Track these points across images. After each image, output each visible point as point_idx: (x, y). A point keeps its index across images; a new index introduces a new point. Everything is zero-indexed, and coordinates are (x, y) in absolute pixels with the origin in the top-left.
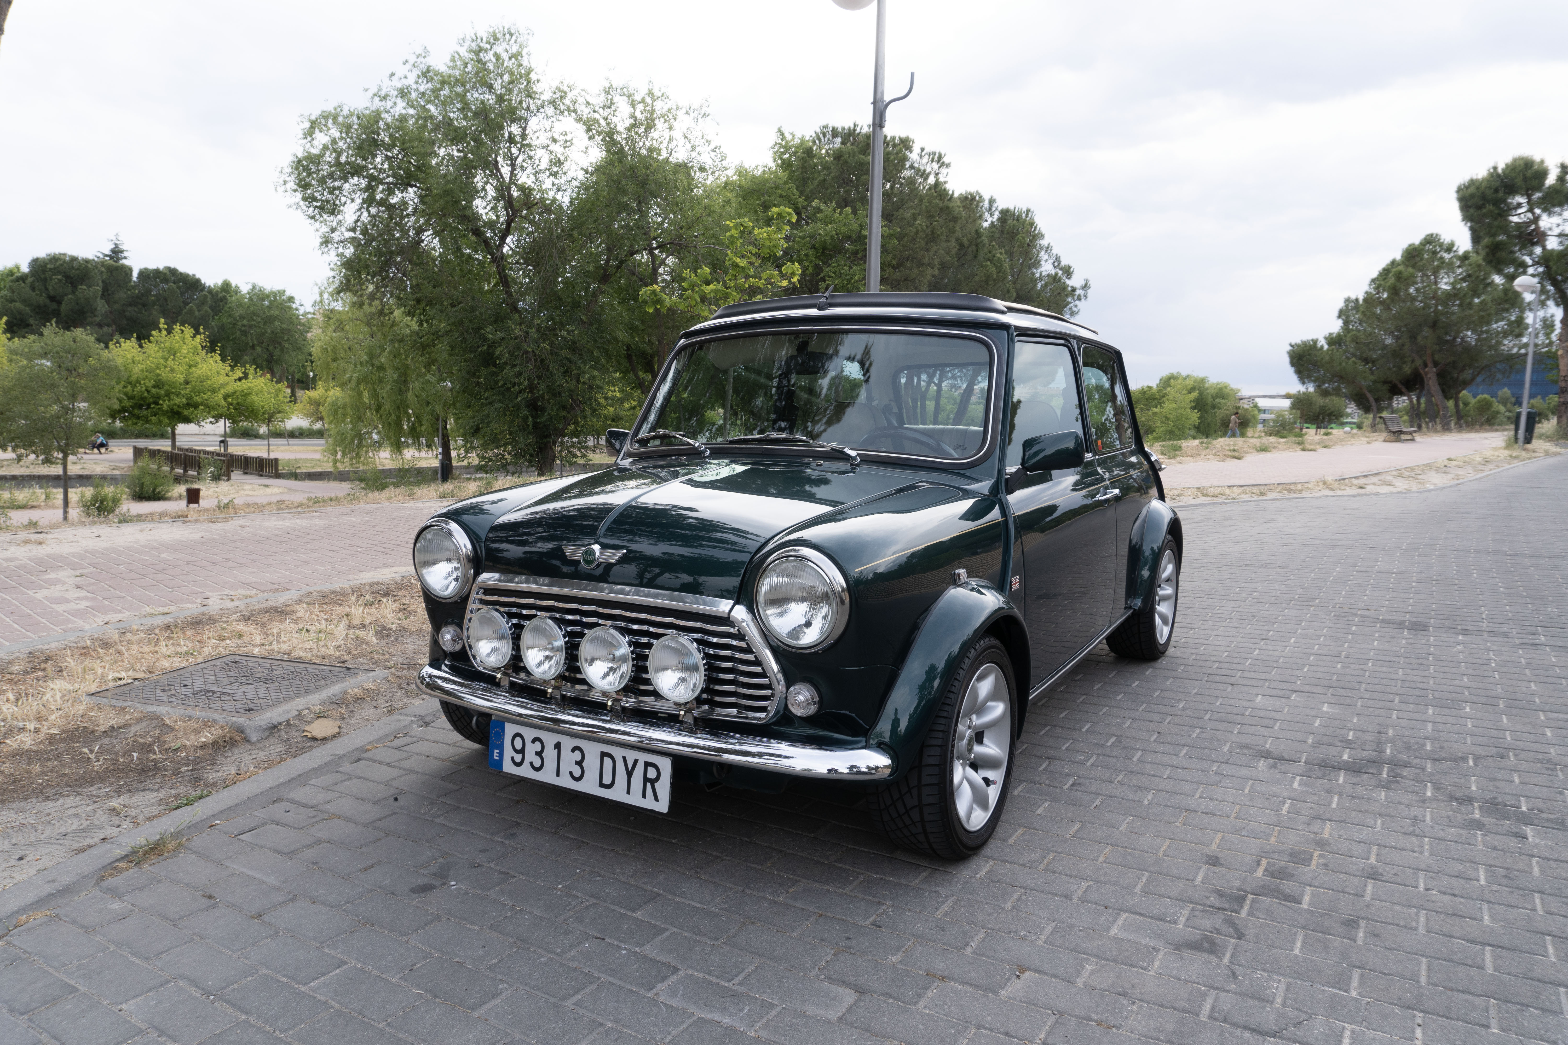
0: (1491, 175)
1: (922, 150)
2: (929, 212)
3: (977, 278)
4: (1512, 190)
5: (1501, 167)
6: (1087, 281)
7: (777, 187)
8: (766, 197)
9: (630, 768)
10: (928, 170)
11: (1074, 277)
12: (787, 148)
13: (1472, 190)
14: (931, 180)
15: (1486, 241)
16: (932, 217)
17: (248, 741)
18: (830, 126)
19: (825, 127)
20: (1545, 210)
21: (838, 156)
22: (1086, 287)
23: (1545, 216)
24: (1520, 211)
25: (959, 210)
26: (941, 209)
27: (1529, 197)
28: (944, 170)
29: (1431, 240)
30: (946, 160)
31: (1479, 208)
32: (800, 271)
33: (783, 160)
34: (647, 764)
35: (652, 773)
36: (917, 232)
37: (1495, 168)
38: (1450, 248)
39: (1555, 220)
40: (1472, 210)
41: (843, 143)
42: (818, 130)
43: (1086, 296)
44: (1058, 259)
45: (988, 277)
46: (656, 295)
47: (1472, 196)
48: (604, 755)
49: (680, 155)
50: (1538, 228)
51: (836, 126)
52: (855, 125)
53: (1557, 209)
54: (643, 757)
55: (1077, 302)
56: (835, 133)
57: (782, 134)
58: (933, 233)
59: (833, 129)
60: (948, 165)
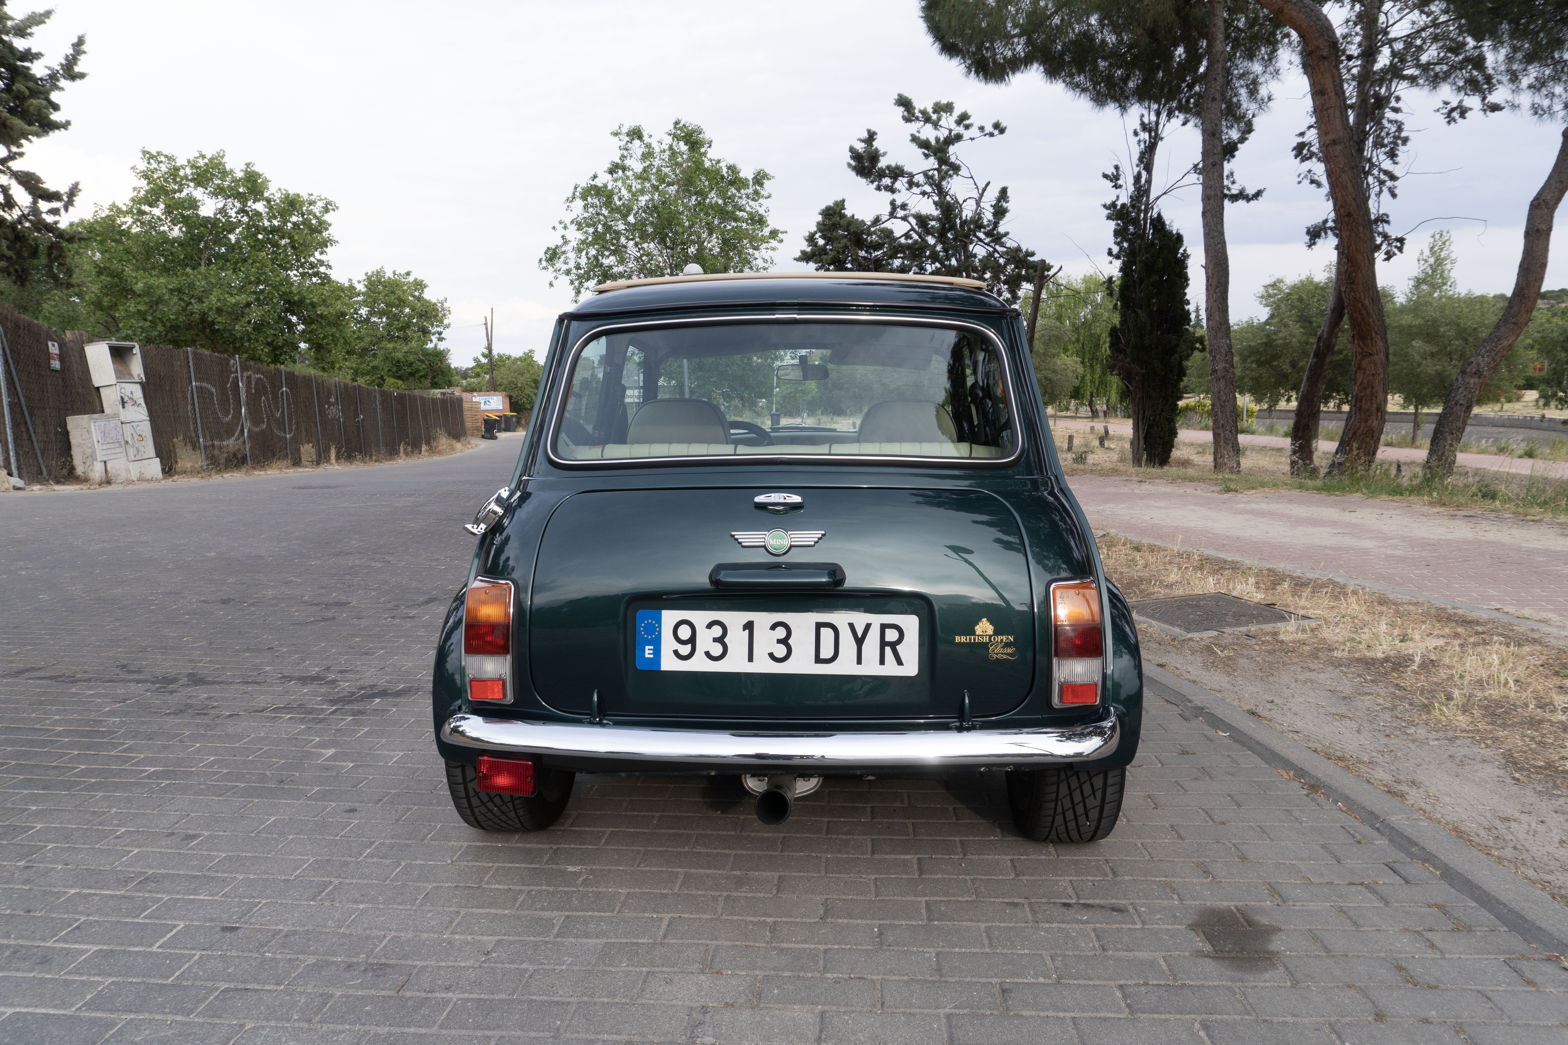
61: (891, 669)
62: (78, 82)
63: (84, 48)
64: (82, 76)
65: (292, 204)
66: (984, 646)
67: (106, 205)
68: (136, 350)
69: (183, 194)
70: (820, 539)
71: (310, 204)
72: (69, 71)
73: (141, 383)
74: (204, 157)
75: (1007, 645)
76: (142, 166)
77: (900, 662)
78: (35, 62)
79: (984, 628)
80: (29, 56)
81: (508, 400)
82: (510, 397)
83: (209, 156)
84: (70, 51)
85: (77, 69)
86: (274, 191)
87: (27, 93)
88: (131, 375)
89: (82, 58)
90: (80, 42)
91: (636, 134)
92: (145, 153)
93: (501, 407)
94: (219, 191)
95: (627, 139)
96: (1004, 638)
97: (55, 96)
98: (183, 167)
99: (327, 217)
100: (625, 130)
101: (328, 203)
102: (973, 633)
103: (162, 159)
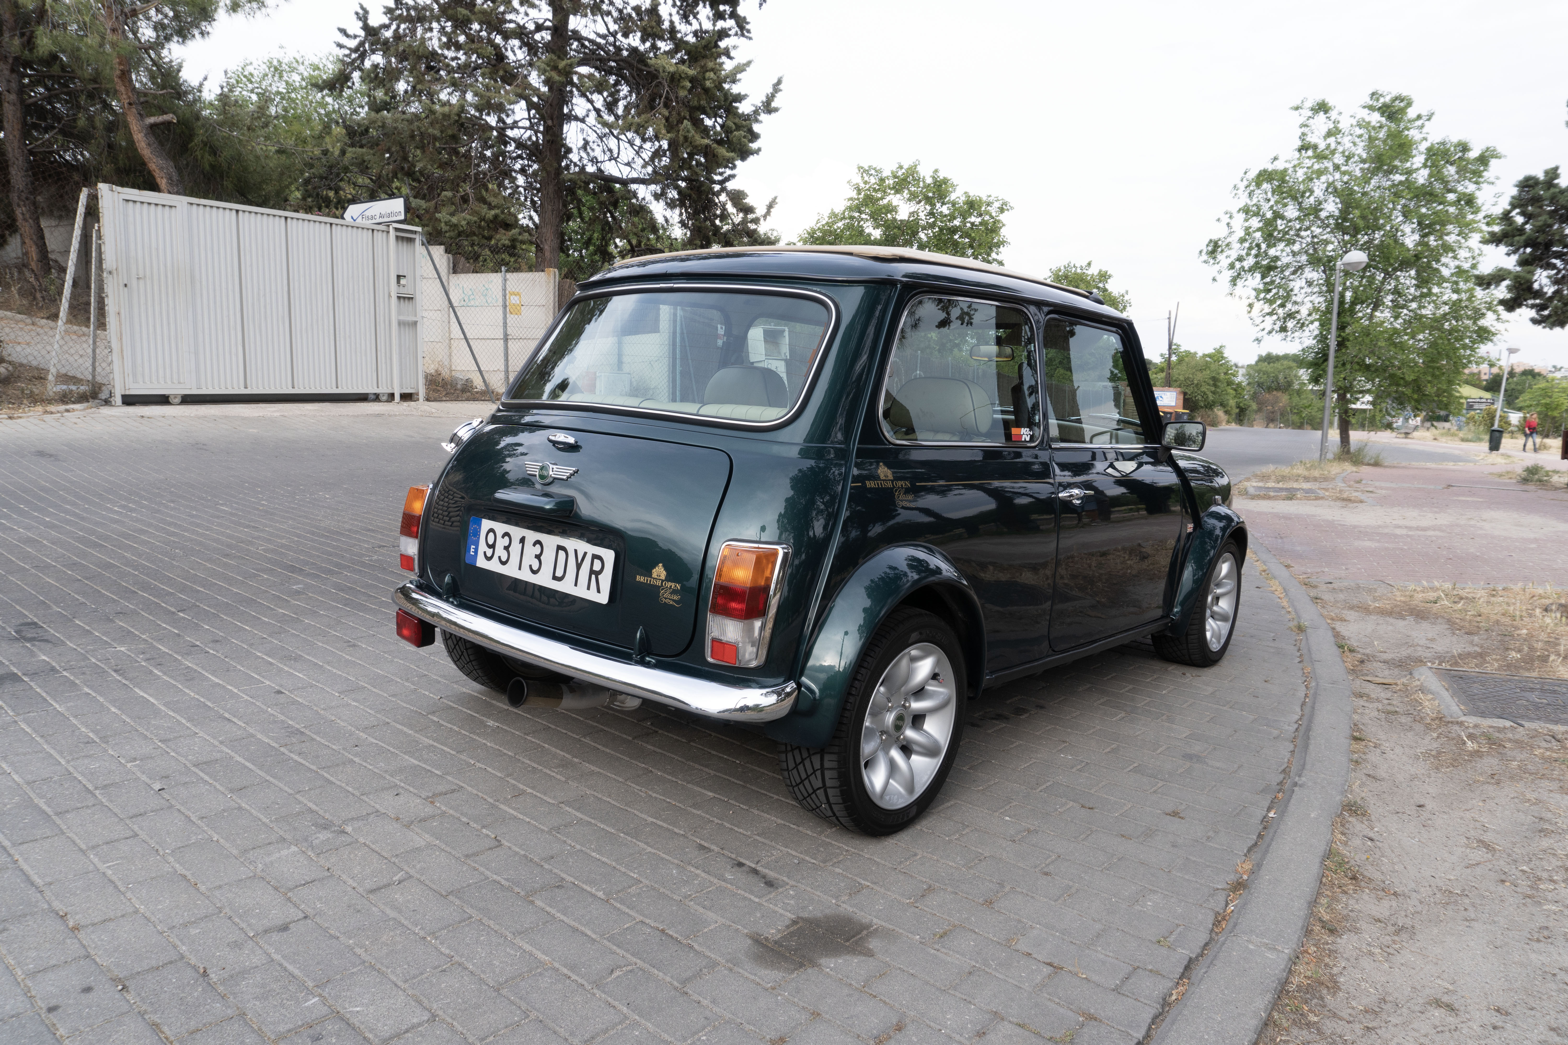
61: (592, 596)
62: (773, 115)
63: (781, 87)
64: (776, 110)
65: (972, 205)
66: (657, 588)
67: (826, 214)
68: (786, 334)
69: (885, 201)
70: (572, 475)
71: (988, 205)
72: (768, 107)
73: (786, 360)
74: (901, 167)
75: (674, 592)
76: (857, 179)
77: (599, 591)
78: (743, 102)
79: (659, 572)
80: (739, 98)
81: (1182, 397)
82: (1185, 394)
83: (906, 166)
84: (771, 90)
85: (773, 105)
86: (957, 195)
87: (734, 127)
88: (779, 353)
89: (778, 95)
90: (779, 82)
91: (1322, 107)
92: (860, 168)
93: (1173, 404)
94: (913, 197)
95: (1310, 113)
96: (673, 585)
97: (756, 128)
98: (888, 178)
99: (1002, 217)
100: (1309, 104)
101: (1005, 204)
102: (650, 576)
103: (873, 172)
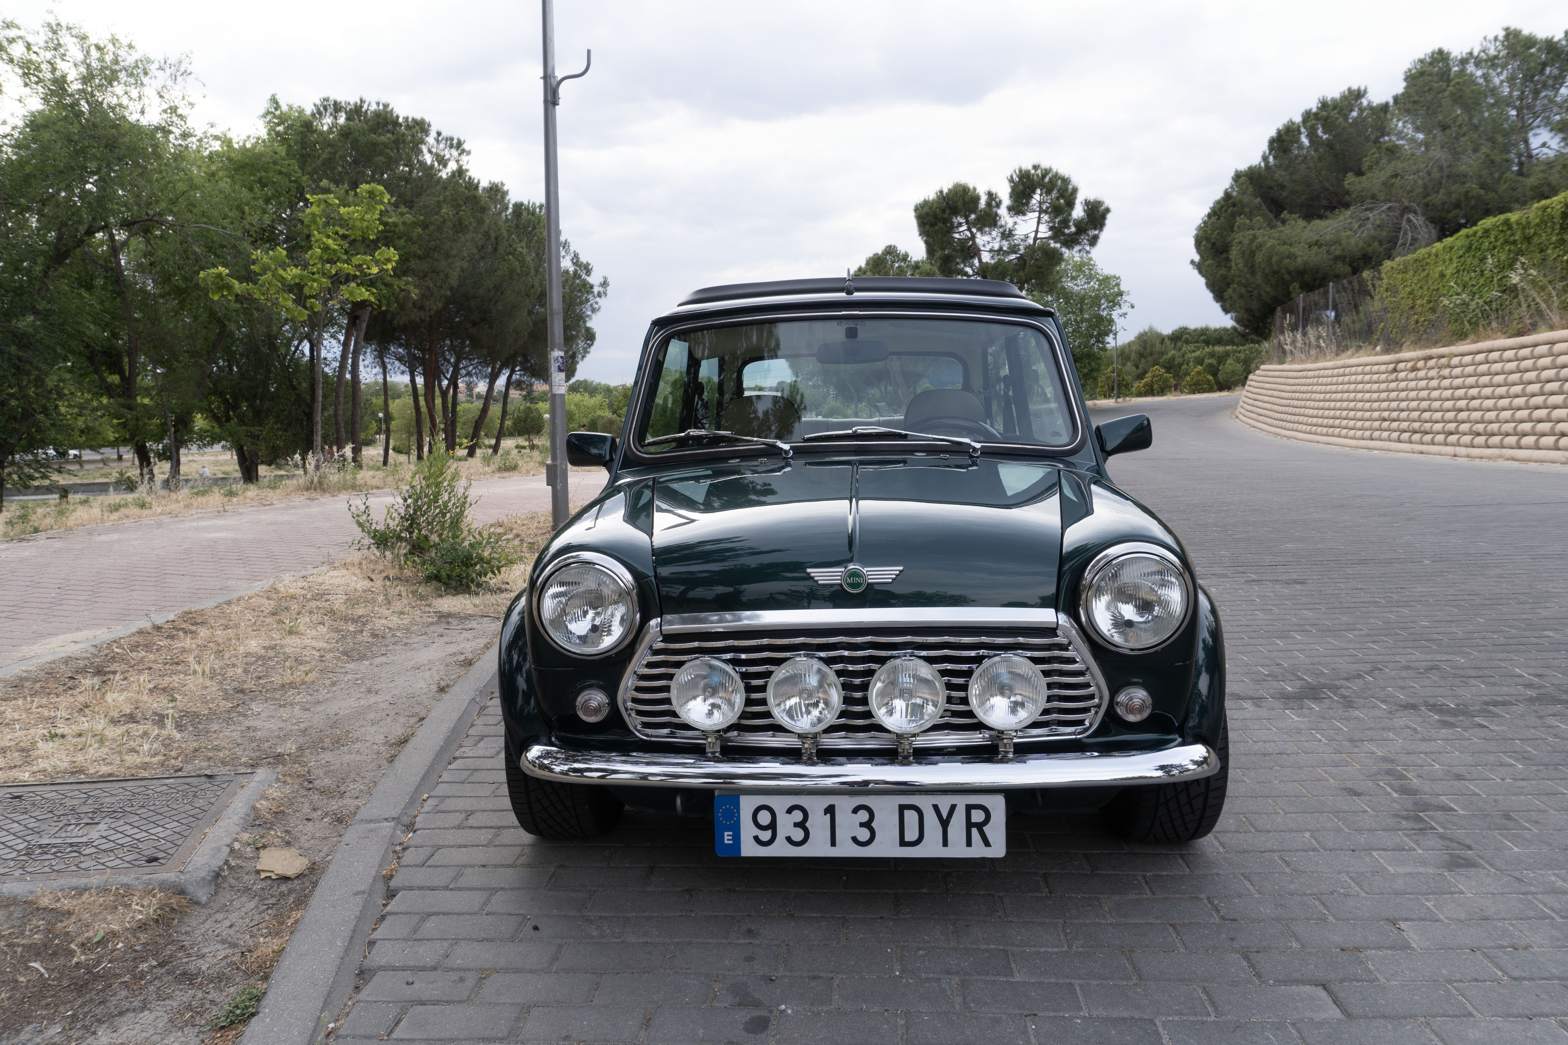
0: (938, 197)
1: (439, 134)
2: (455, 200)
3: (500, 273)
4: (955, 212)
5: (945, 191)
6: (605, 278)
7: (275, 163)
8: (263, 174)
9: (945, 816)
10: (447, 156)
11: (593, 274)
12: (282, 119)
13: (926, 210)
14: (452, 166)
15: (939, 254)
16: (459, 206)
17: (197, 903)
18: (332, 98)
19: (326, 100)
20: (980, 230)
21: (345, 133)
22: (605, 284)
23: (978, 235)
24: (961, 229)
25: (485, 199)
26: (467, 198)
27: (966, 217)
28: (464, 158)
29: (890, 251)
30: (466, 146)
31: (933, 225)
32: (397, 257)
33: (278, 134)
34: (969, 808)
35: (978, 816)
36: (444, 221)
37: (941, 192)
38: (905, 257)
39: (987, 238)
40: (927, 227)
41: (348, 119)
42: (318, 102)
43: (605, 294)
44: (576, 256)
45: (512, 272)
46: (222, 279)
47: (927, 215)
48: (902, 808)
49: (152, 117)
50: (974, 243)
51: (339, 100)
52: (362, 101)
53: (987, 229)
54: (962, 802)
55: (598, 299)
56: (337, 107)
57: (277, 103)
58: (460, 223)
59: (335, 103)
60: (469, 153)
